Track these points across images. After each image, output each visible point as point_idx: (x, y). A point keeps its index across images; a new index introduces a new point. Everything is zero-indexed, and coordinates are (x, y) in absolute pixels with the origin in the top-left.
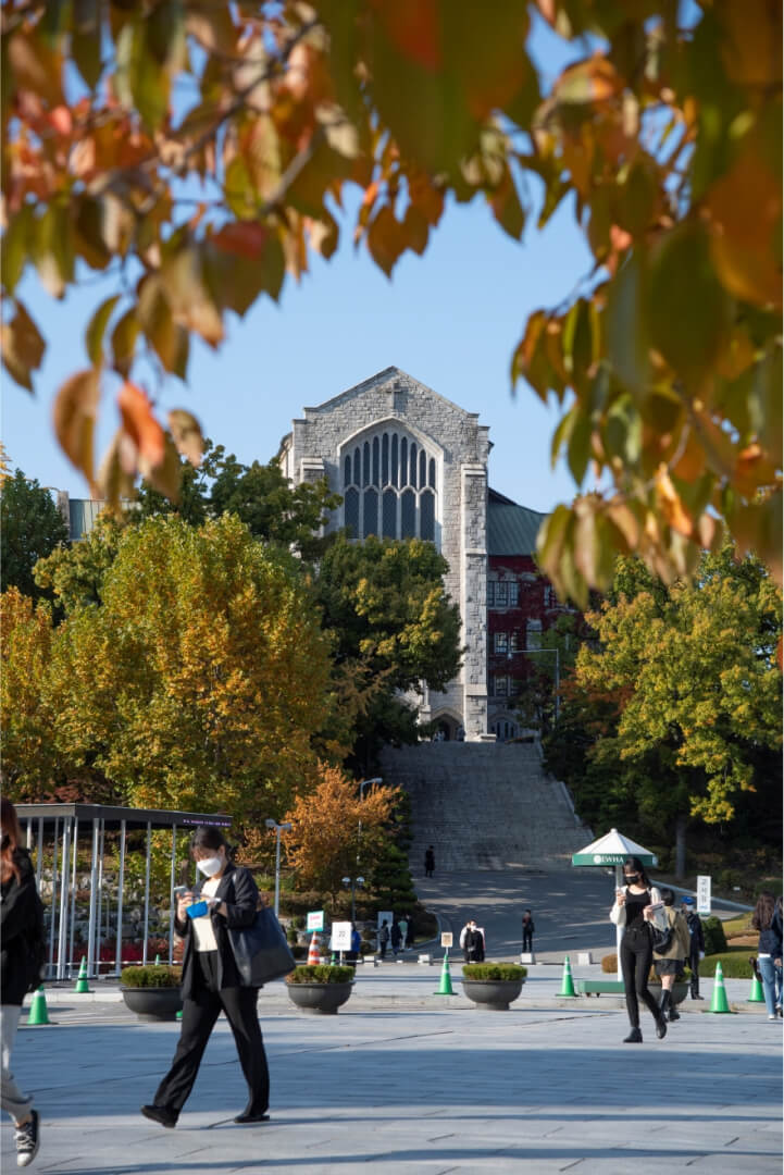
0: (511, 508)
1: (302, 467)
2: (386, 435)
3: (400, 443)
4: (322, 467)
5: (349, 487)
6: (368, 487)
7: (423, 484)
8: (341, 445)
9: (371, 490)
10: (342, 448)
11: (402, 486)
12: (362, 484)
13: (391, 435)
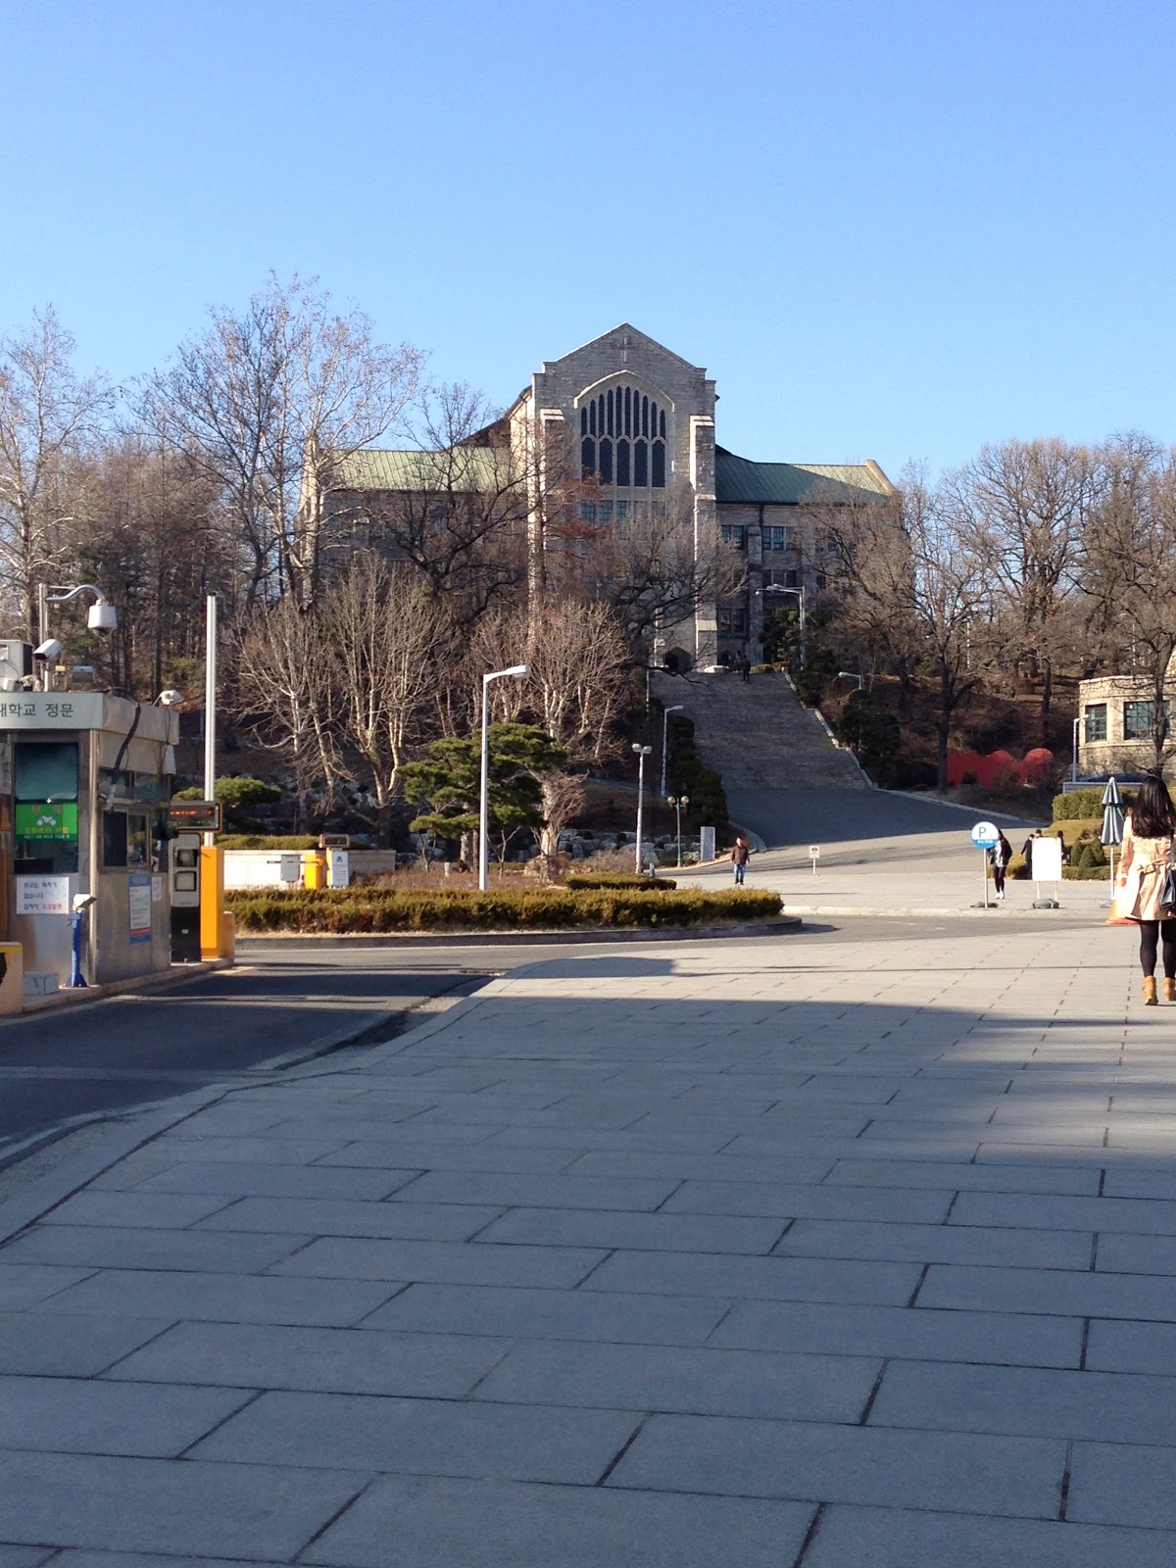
0: (728, 458)
1: (543, 418)
2: (619, 389)
3: (632, 396)
4: (562, 418)
5: (585, 437)
6: (603, 437)
7: (654, 434)
8: (578, 397)
9: (606, 440)
10: (579, 400)
11: (635, 436)
12: (597, 433)
13: (624, 388)
